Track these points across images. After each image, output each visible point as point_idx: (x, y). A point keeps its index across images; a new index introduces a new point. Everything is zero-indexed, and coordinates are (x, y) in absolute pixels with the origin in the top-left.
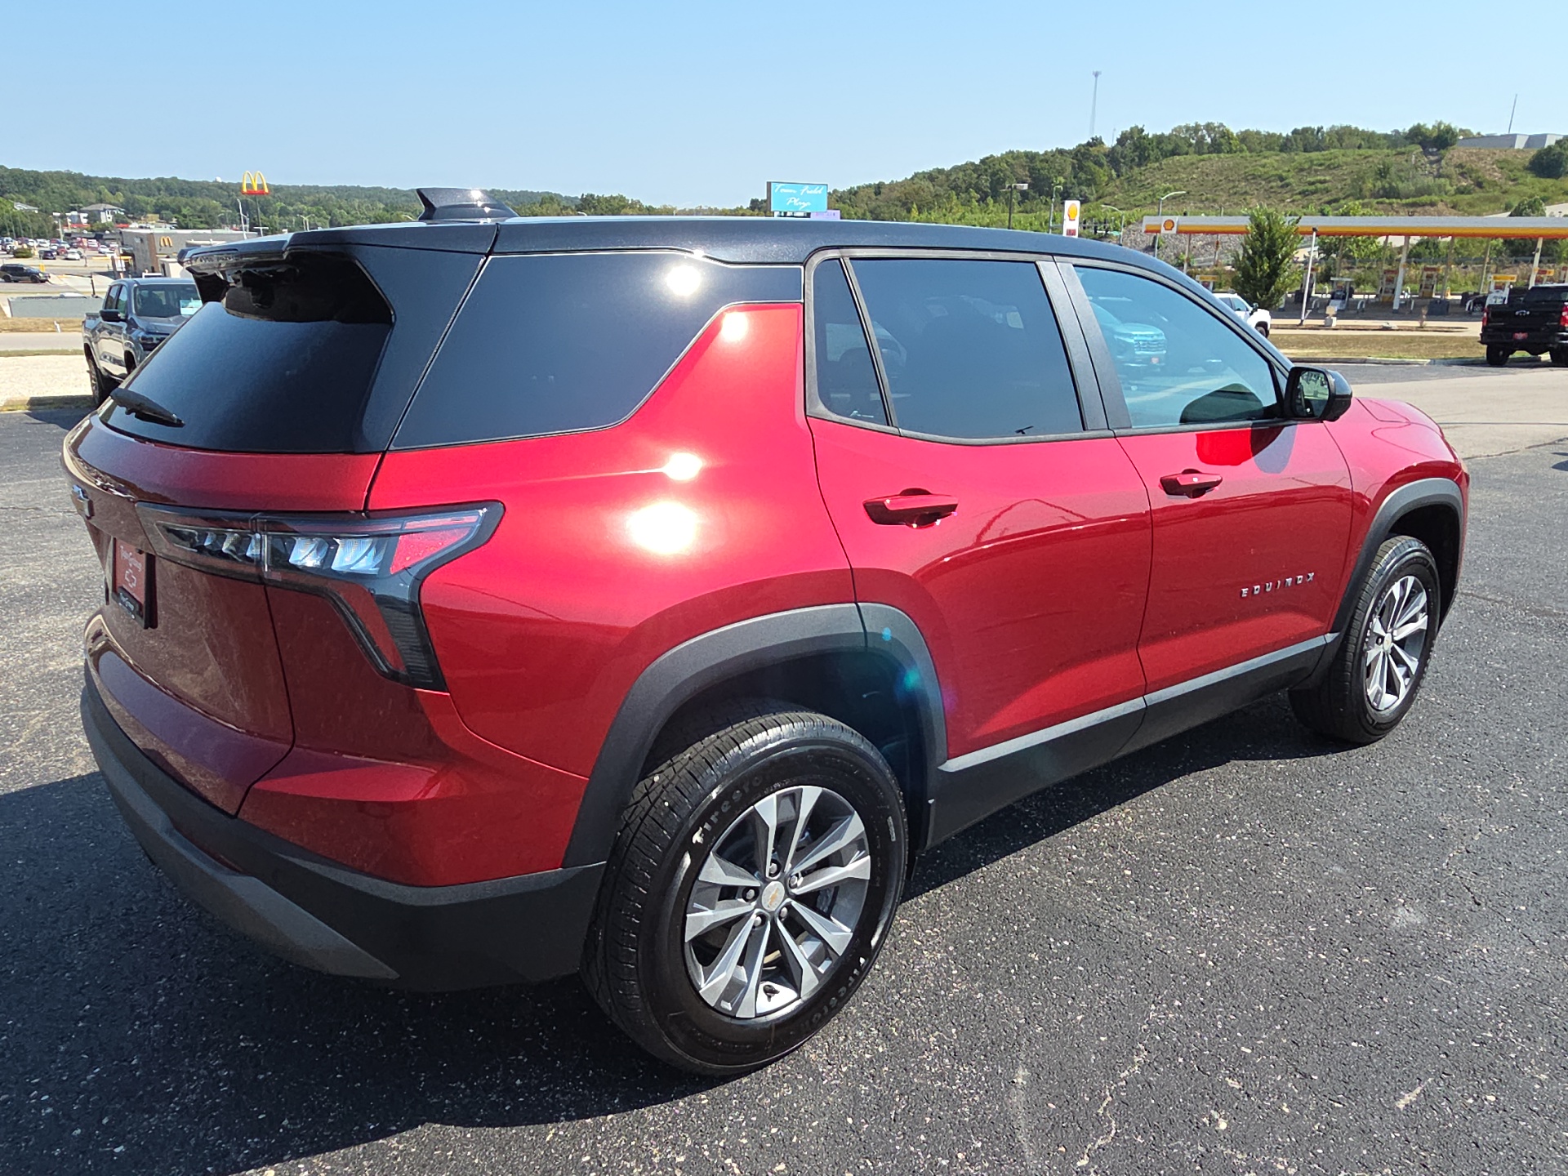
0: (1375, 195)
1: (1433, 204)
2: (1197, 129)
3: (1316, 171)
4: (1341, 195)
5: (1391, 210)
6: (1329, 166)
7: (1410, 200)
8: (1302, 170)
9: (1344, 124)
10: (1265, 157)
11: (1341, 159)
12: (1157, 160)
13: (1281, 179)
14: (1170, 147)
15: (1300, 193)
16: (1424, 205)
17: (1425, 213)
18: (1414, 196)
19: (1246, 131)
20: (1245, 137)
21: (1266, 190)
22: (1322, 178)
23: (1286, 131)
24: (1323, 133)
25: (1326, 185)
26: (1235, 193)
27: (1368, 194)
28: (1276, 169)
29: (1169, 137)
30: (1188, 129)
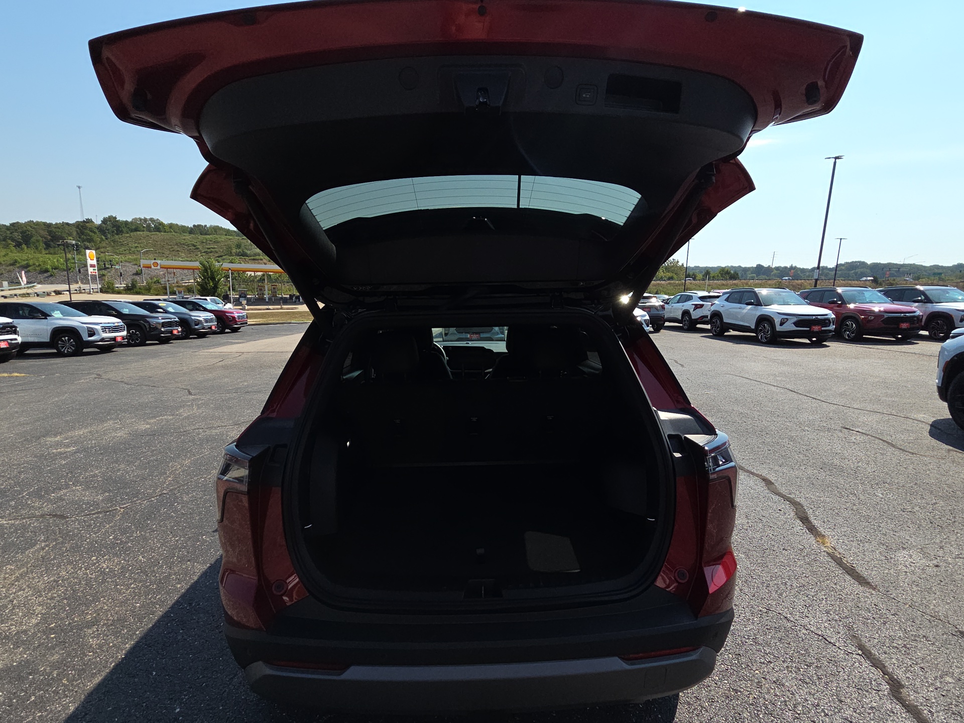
0: (237, 255)
1: (261, 260)
2: (145, 220)
3: (209, 243)
4: (223, 254)
5: (245, 262)
6: (215, 242)
7: (252, 258)
8: (203, 243)
9: (216, 225)
10: (184, 236)
11: (219, 240)
12: (128, 233)
13: (195, 246)
14: (133, 227)
15: (204, 252)
16: (258, 260)
17: (259, 263)
18: (254, 256)
19: (171, 223)
20: (171, 226)
21: (188, 250)
22: (213, 246)
23: (191, 225)
24: (207, 227)
25: (215, 250)
26: (173, 251)
27: (234, 254)
28: (190, 241)
29: (132, 222)
30: (141, 220)
